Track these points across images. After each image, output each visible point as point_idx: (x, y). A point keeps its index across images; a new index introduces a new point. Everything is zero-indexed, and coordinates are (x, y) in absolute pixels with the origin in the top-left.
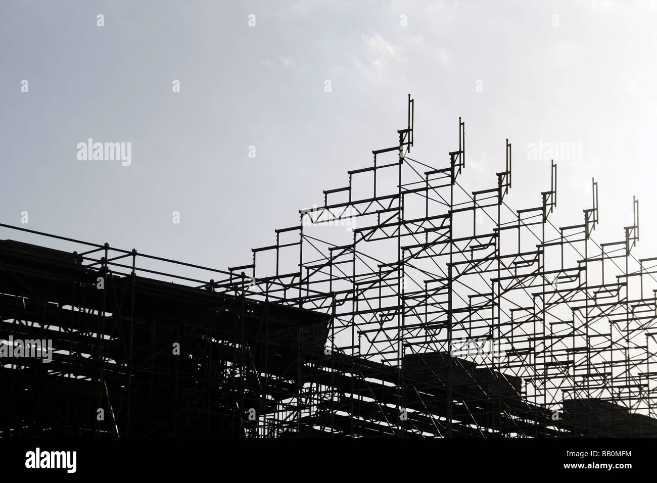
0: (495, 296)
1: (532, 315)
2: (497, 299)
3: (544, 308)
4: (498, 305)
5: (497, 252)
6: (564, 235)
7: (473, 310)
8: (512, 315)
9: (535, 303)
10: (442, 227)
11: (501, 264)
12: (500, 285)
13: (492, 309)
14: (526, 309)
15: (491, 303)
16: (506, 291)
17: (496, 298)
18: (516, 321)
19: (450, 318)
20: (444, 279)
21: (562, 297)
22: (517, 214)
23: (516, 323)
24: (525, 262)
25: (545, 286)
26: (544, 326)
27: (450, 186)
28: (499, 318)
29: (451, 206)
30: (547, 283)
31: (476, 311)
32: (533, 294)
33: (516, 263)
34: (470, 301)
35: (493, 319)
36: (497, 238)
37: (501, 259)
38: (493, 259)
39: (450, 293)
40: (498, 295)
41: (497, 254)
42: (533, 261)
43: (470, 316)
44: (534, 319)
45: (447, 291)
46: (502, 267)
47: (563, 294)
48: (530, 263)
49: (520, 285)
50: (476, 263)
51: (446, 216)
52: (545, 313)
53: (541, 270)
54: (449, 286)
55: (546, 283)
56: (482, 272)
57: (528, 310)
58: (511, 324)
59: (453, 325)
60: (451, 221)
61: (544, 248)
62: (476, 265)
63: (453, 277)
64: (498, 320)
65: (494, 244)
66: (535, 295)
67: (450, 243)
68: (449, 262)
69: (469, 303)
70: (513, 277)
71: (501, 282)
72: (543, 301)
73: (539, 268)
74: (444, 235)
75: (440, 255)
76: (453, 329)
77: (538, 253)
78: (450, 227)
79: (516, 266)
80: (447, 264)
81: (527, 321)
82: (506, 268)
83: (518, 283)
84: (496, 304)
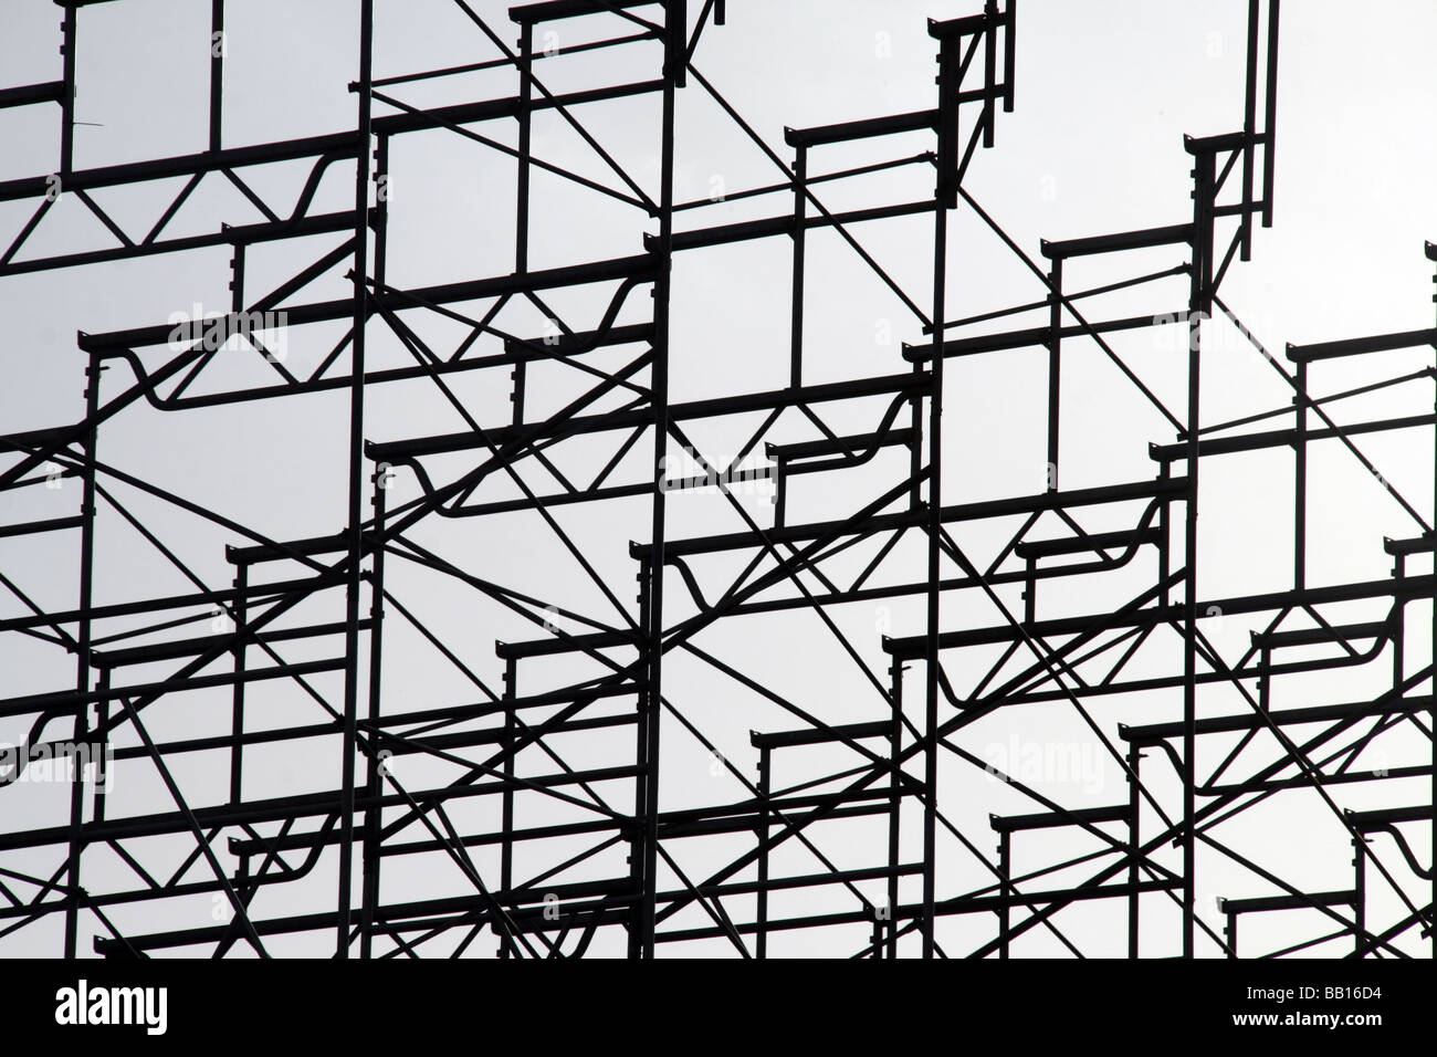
0: (907, 740)
1: (1122, 855)
2: (922, 756)
3: (1191, 816)
4: (926, 791)
5: (925, 487)
6: (1313, 392)
7: (779, 819)
8: (1004, 850)
9: (1136, 787)
10: (607, 335)
11: (944, 557)
12: (936, 676)
13: (886, 817)
14: (1086, 818)
15: (885, 782)
16: (974, 709)
17: (912, 751)
18: (1024, 888)
19: (643, 863)
20: (612, 637)
21: (1296, 754)
22: (1046, 266)
23: (1029, 900)
24: (1082, 542)
25: (1199, 688)
26: (1190, 919)
27: (659, 95)
28: (926, 868)
29: (664, 212)
30: (1210, 669)
31: (795, 826)
32: (1125, 733)
33: (1032, 552)
34: (764, 766)
35: (893, 872)
36: (927, 401)
37: (948, 527)
38: (900, 523)
39: (647, 721)
40: (923, 733)
41: (925, 495)
42: (1130, 541)
43: (760, 854)
44: (1134, 876)
45: (628, 704)
46: (949, 570)
47: (1300, 734)
48: (1116, 553)
49: (1054, 675)
50: (801, 545)
51: (629, 271)
52: (1197, 841)
53: (1177, 594)
54: (644, 678)
55: (1202, 667)
56: (836, 597)
57: (1098, 825)
58: (1000, 906)
59: (659, 907)
60: (661, 298)
61: (1193, 468)
62: (802, 560)
63: (664, 628)
64: (919, 878)
65: (911, 438)
66: (1142, 736)
67: (651, 430)
68: (646, 538)
69: (755, 777)
70: (1014, 633)
71: (945, 656)
72: (1185, 769)
73: (1167, 581)
74: (620, 378)
75: (594, 493)
76: (660, 928)
77: (1163, 491)
78: (656, 333)
79: (1031, 564)
80: (636, 551)
81: (1092, 890)
82: (973, 579)
83: (1043, 664)
84: (912, 787)
